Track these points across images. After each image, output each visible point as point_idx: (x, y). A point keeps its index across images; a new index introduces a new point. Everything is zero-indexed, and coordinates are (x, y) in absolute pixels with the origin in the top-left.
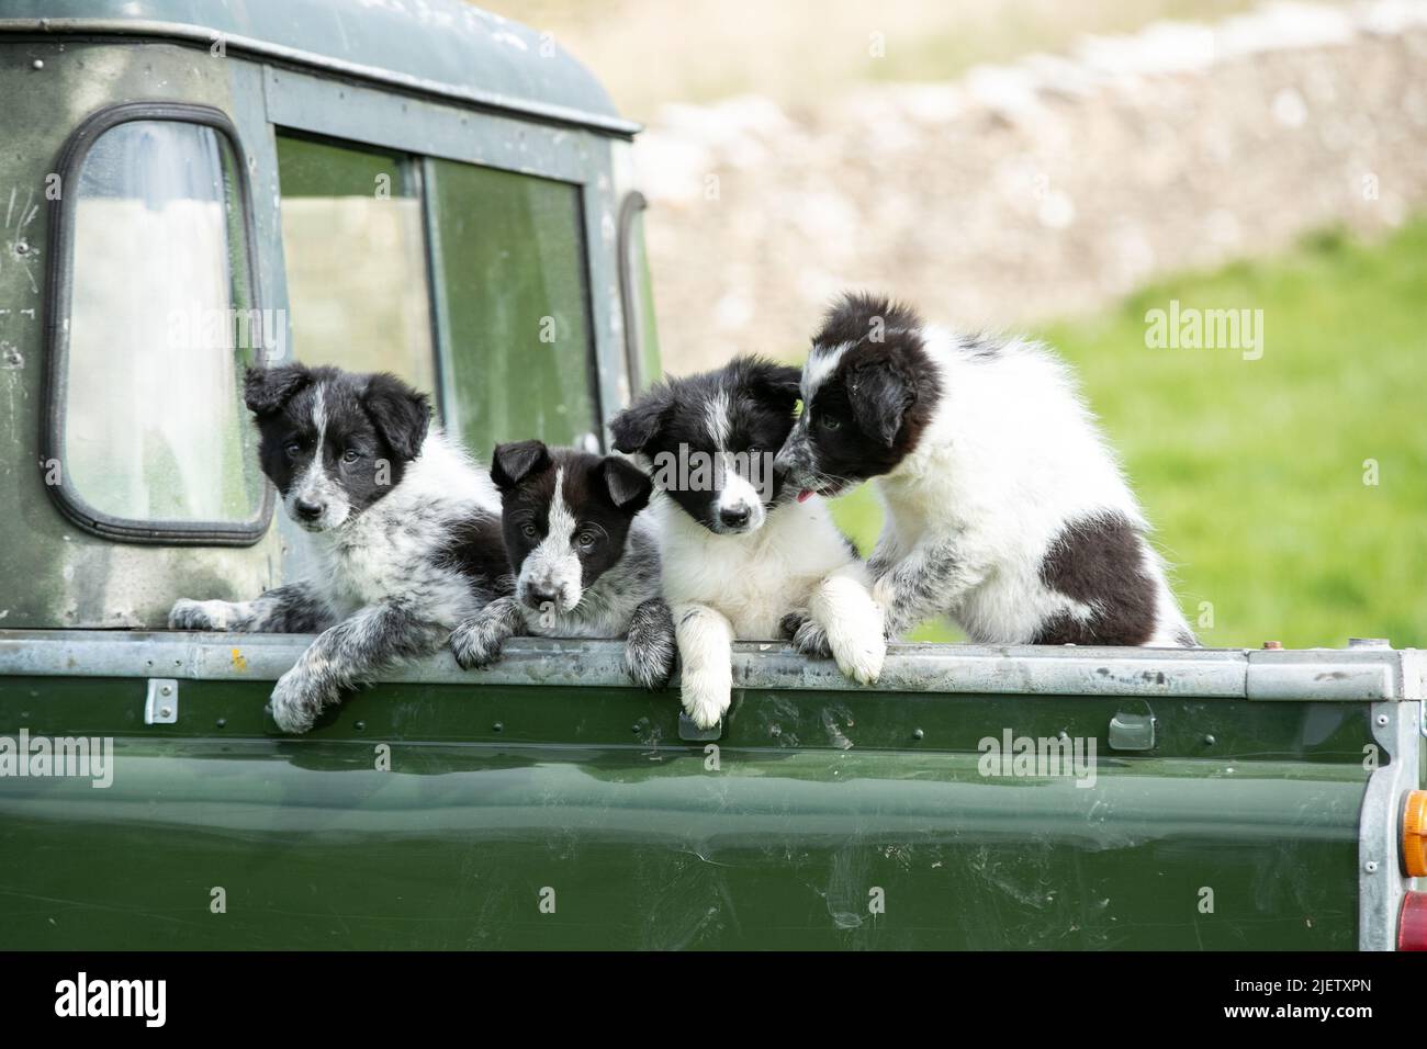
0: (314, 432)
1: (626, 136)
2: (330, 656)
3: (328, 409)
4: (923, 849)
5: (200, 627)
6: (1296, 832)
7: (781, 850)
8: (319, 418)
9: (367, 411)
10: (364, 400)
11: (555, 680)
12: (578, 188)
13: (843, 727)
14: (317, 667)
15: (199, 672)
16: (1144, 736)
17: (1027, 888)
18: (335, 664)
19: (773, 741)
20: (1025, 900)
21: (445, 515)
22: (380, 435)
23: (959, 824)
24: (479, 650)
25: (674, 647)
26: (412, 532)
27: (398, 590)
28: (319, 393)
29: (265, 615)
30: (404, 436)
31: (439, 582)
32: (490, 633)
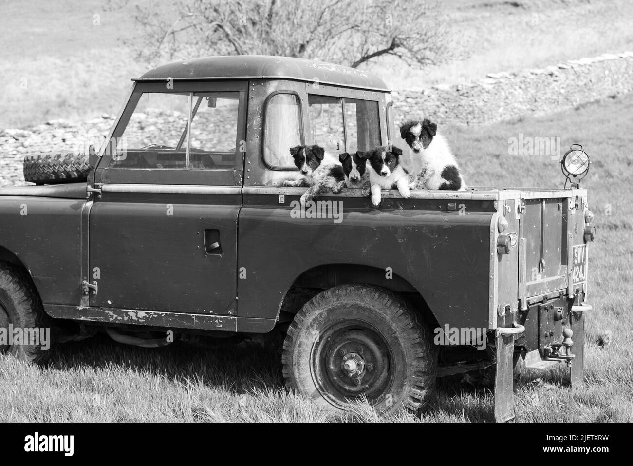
0: (304, 157)
1: (389, 92)
2: (310, 193)
3: (306, 153)
4: (414, 227)
5: (289, 186)
6: (479, 224)
7: (389, 227)
8: (305, 155)
9: (313, 153)
10: (312, 150)
11: (350, 196)
12: (378, 102)
13: (401, 205)
14: (308, 195)
15: (288, 194)
16: (454, 207)
17: (432, 235)
18: (311, 194)
19: (388, 208)
20: (432, 237)
21: (329, 168)
22: (316, 157)
23: (421, 223)
24: (337, 190)
25: (370, 190)
26: (323, 172)
27: (321, 181)
28: (304, 150)
29: (300, 183)
30: (321, 155)
31: (329, 179)
32: (339, 187)
